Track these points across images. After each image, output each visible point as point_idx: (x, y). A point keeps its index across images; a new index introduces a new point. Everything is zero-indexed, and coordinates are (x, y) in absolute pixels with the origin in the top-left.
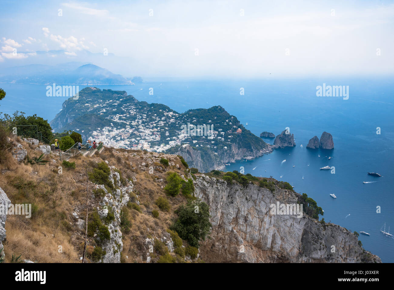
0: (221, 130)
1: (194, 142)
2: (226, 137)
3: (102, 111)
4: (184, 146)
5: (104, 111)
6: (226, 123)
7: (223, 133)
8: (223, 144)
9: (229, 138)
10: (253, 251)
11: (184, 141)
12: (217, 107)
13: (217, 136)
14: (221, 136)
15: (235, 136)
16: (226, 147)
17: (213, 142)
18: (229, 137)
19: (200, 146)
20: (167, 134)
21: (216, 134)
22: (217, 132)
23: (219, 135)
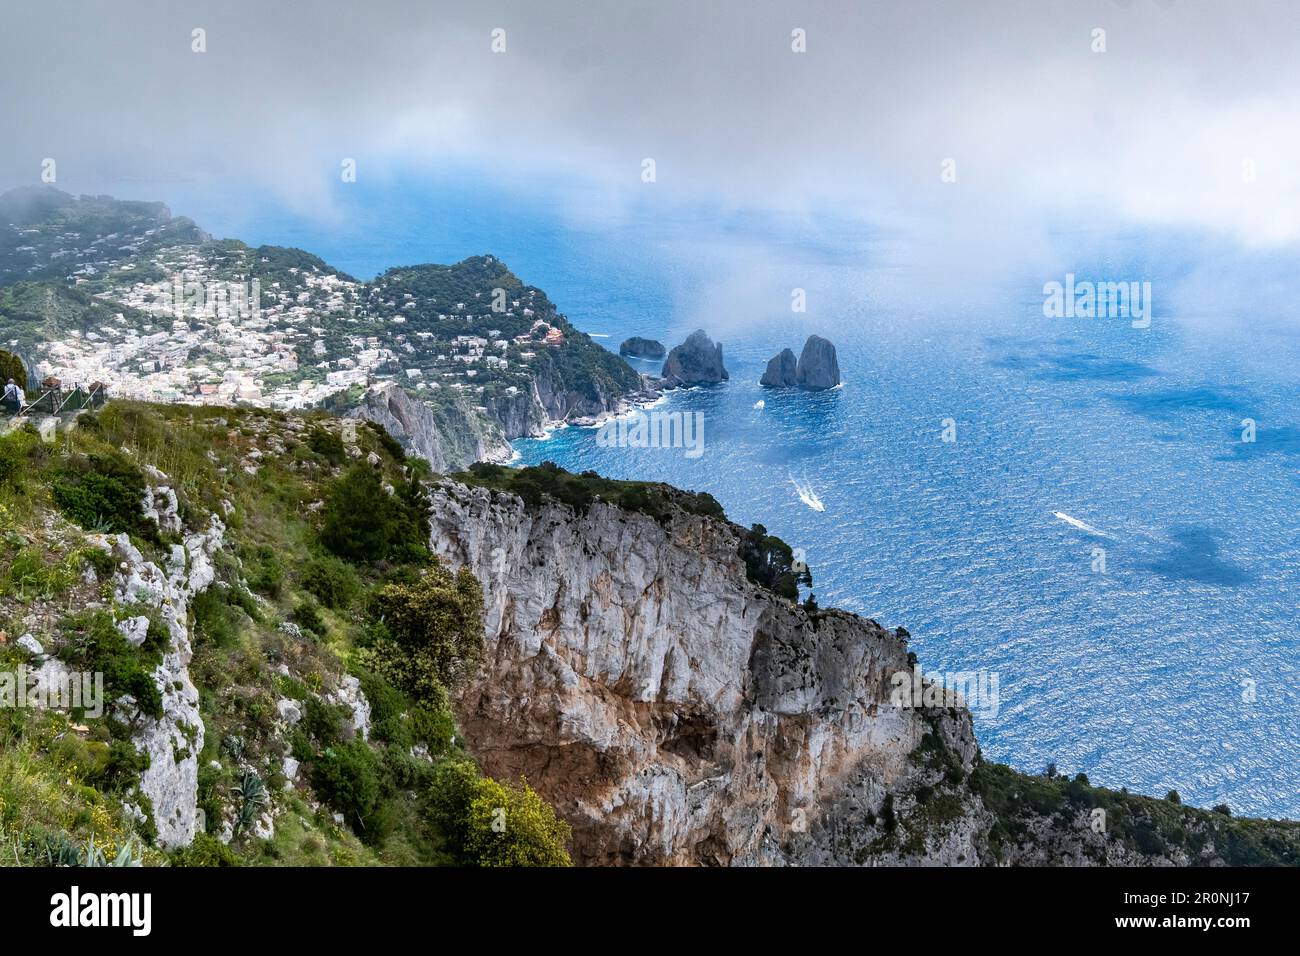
0: (497, 332)
1: (412, 373)
2: (514, 357)
3: (81, 272)
4: (378, 387)
5: (90, 270)
6: (513, 312)
7: (504, 344)
8: (505, 379)
9: (524, 361)
10: (606, 705)
11: (378, 372)
12: (483, 260)
13: (486, 354)
14: (499, 354)
15: (542, 354)
16: (513, 389)
17: (471, 373)
18: (523, 354)
19: (429, 385)
20: (320, 348)
21: (481, 346)
22: (484, 342)
23: (490, 350)
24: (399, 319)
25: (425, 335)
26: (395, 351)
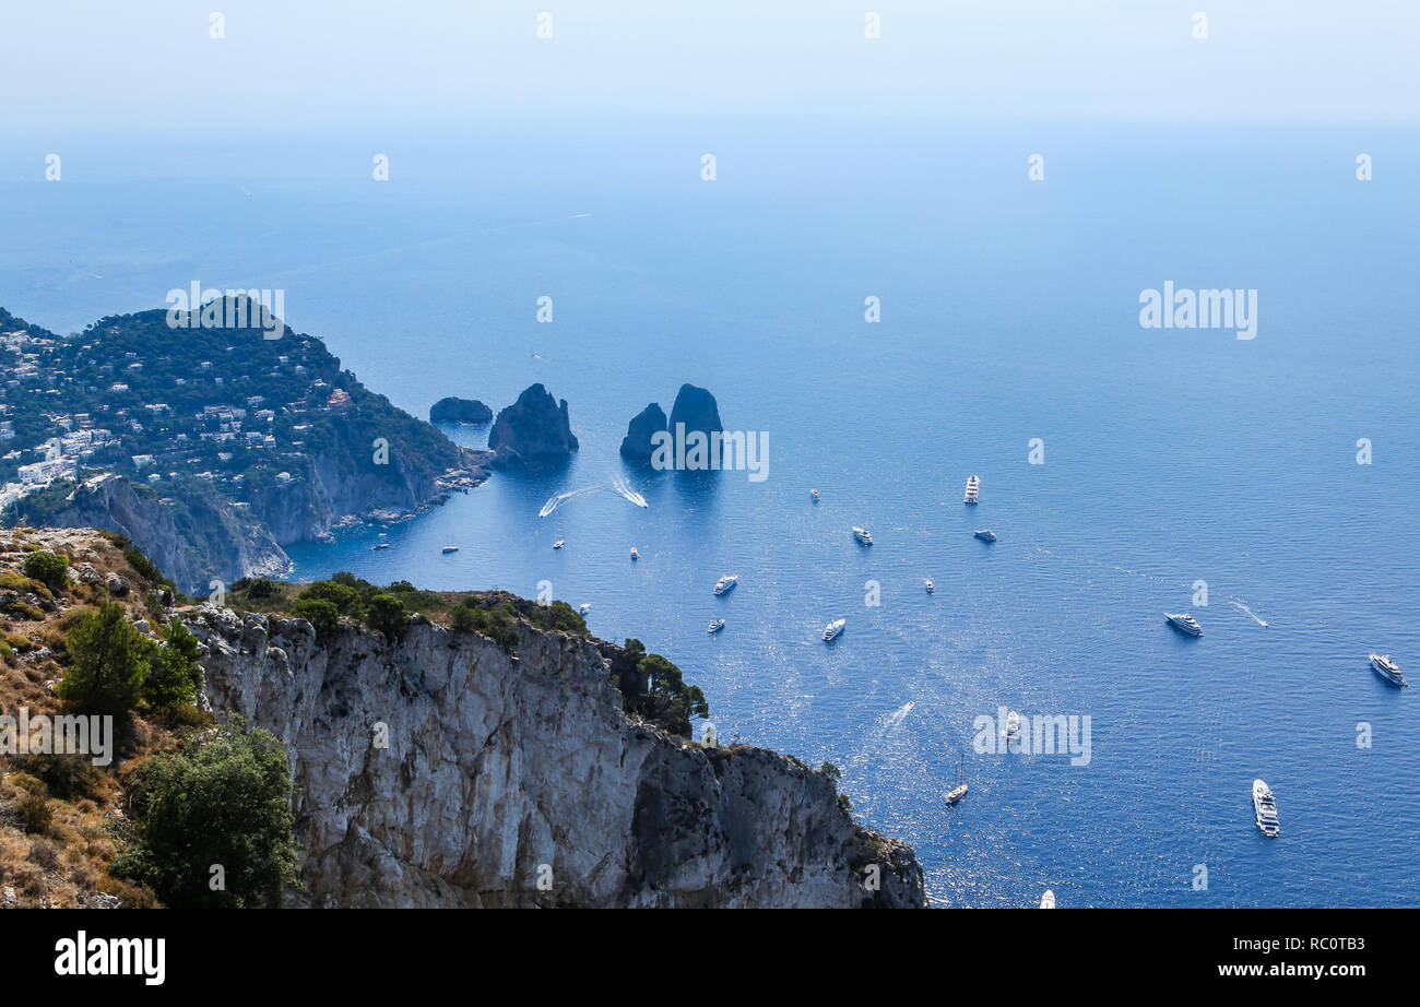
0: (259, 398)
1: (140, 460)
2: (283, 433)
4: (91, 483)
6: (279, 371)
7: (269, 415)
8: (275, 464)
9: (298, 436)
11: (91, 461)
13: (245, 429)
14: (263, 427)
15: (320, 425)
16: (285, 475)
17: (223, 456)
18: (297, 427)
19: (165, 477)
20: (8, 433)
21: (236, 419)
22: (241, 412)
23: (250, 423)
24: (119, 387)
25: (157, 407)
26: (116, 431)
